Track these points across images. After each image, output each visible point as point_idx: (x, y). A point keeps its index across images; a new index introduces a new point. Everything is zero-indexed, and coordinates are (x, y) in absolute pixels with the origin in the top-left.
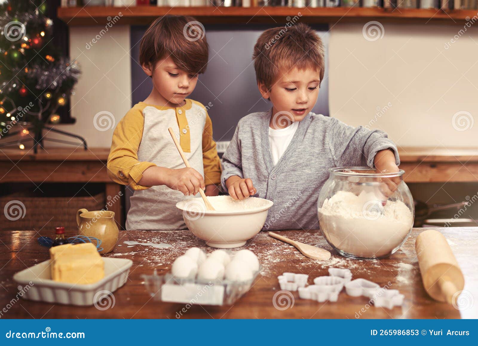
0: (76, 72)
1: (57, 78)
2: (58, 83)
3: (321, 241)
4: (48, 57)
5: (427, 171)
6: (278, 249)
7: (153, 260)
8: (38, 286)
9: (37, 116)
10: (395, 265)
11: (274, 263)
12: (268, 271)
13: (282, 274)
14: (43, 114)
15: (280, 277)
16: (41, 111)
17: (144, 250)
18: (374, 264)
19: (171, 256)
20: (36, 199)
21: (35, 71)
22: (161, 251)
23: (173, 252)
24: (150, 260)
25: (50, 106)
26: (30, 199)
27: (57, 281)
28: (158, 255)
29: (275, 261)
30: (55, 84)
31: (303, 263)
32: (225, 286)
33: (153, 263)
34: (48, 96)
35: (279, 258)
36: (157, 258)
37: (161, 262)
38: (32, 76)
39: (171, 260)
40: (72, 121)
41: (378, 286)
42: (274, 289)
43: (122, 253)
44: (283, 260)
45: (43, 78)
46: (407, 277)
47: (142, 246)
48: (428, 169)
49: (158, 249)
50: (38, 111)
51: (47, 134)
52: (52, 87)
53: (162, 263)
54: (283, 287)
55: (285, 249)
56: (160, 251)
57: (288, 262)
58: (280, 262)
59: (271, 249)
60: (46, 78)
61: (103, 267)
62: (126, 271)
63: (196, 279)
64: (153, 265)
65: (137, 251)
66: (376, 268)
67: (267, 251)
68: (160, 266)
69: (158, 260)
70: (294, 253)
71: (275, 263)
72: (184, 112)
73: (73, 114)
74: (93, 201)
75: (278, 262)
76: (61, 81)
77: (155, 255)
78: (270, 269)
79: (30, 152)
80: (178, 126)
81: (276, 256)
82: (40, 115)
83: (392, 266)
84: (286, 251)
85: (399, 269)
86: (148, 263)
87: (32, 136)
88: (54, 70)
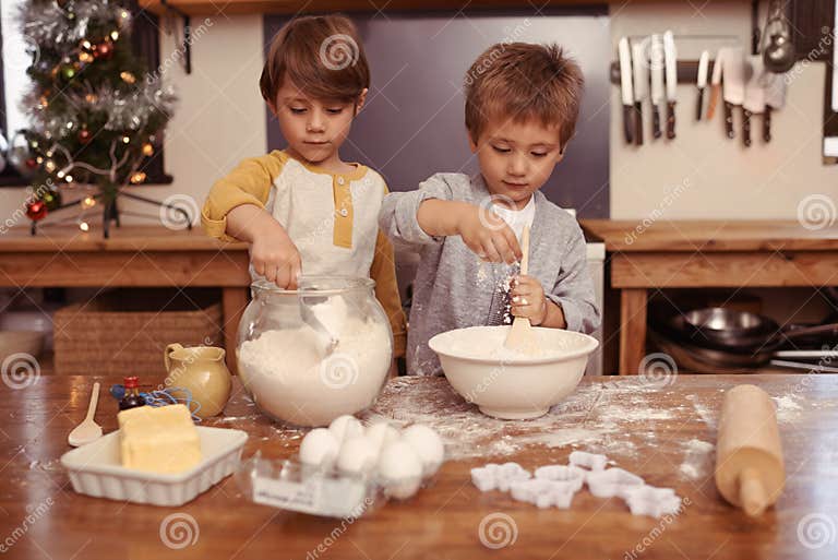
0: (171, 99)
1: (140, 111)
2: (141, 118)
4: (125, 76)
5: (778, 267)
8: (99, 475)
9: (109, 176)
10: (683, 444)
14: (117, 171)
16: (115, 167)
18: (648, 441)
20: (107, 314)
21: (102, 99)
25: (130, 157)
26: (98, 314)
27: (128, 468)
30: (136, 120)
34: (126, 140)
38: (99, 108)
40: (168, 180)
41: (642, 481)
45: (115, 110)
46: (698, 465)
48: (781, 263)
50: (110, 167)
51: (125, 204)
52: (132, 126)
60: (121, 110)
61: (198, 444)
62: (237, 450)
66: (651, 448)
72: (347, 181)
73: (169, 169)
74: (202, 318)
76: (146, 117)
79: (98, 236)
82: (112, 173)
83: (677, 445)
85: (688, 451)
87: (101, 208)
88: (135, 97)
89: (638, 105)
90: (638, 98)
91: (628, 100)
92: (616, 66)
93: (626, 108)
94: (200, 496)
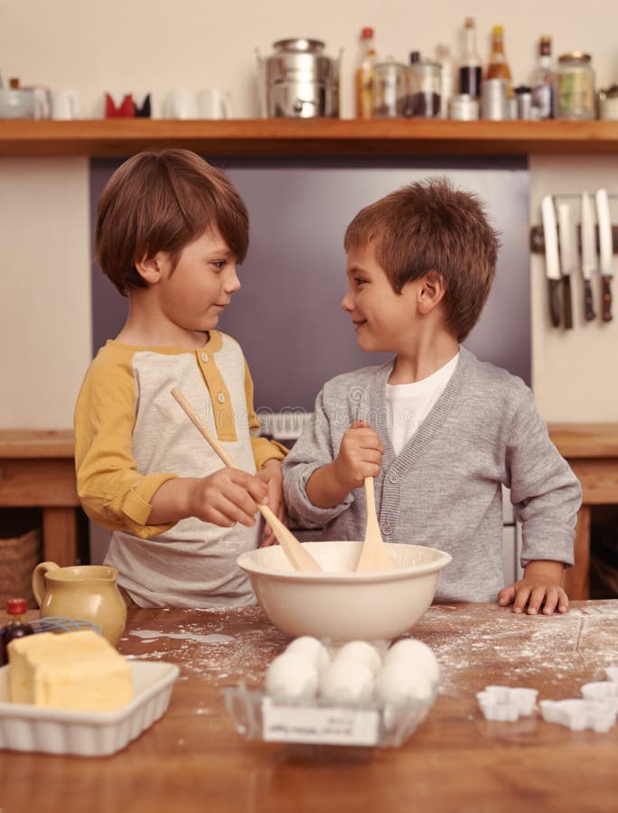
3: (545, 625)
6: (459, 641)
7: (205, 667)
11: (458, 670)
12: (451, 684)
13: (482, 689)
15: (480, 695)
17: (179, 649)
19: (241, 660)
22: (217, 650)
23: (241, 651)
24: (199, 667)
27: (43, 706)
28: (213, 658)
29: (459, 666)
31: (517, 668)
32: (381, 712)
33: (208, 672)
35: (466, 660)
36: (212, 664)
37: (222, 672)
39: (243, 666)
42: (471, 717)
43: (135, 654)
44: (475, 663)
47: (172, 639)
49: (208, 645)
53: (226, 673)
54: (489, 715)
55: (475, 641)
56: (214, 648)
57: (487, 668)
58: (471, 667)
59: (445, 643)
61: (130, 677)
63: (319, 698)
64: (209, 677)
65: (165, 651)
67: (439, 646)
68: (225, 678)
69: (215, 667)
70: (494, 649)
71: (462, 669)
72: (211, 357)
75: (468, 668)
77: (206, 657)
78: (453, 681)
80: (206, 389)
81: (459, 656)
84: (476, 645)
86: (197, 673)
89: (566, 280)
90: (566, 271)
91: (554, 273)
92: (537, 233)
93: (551, 284)
94: (132, 743)
